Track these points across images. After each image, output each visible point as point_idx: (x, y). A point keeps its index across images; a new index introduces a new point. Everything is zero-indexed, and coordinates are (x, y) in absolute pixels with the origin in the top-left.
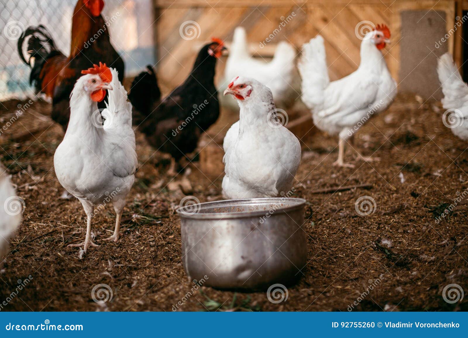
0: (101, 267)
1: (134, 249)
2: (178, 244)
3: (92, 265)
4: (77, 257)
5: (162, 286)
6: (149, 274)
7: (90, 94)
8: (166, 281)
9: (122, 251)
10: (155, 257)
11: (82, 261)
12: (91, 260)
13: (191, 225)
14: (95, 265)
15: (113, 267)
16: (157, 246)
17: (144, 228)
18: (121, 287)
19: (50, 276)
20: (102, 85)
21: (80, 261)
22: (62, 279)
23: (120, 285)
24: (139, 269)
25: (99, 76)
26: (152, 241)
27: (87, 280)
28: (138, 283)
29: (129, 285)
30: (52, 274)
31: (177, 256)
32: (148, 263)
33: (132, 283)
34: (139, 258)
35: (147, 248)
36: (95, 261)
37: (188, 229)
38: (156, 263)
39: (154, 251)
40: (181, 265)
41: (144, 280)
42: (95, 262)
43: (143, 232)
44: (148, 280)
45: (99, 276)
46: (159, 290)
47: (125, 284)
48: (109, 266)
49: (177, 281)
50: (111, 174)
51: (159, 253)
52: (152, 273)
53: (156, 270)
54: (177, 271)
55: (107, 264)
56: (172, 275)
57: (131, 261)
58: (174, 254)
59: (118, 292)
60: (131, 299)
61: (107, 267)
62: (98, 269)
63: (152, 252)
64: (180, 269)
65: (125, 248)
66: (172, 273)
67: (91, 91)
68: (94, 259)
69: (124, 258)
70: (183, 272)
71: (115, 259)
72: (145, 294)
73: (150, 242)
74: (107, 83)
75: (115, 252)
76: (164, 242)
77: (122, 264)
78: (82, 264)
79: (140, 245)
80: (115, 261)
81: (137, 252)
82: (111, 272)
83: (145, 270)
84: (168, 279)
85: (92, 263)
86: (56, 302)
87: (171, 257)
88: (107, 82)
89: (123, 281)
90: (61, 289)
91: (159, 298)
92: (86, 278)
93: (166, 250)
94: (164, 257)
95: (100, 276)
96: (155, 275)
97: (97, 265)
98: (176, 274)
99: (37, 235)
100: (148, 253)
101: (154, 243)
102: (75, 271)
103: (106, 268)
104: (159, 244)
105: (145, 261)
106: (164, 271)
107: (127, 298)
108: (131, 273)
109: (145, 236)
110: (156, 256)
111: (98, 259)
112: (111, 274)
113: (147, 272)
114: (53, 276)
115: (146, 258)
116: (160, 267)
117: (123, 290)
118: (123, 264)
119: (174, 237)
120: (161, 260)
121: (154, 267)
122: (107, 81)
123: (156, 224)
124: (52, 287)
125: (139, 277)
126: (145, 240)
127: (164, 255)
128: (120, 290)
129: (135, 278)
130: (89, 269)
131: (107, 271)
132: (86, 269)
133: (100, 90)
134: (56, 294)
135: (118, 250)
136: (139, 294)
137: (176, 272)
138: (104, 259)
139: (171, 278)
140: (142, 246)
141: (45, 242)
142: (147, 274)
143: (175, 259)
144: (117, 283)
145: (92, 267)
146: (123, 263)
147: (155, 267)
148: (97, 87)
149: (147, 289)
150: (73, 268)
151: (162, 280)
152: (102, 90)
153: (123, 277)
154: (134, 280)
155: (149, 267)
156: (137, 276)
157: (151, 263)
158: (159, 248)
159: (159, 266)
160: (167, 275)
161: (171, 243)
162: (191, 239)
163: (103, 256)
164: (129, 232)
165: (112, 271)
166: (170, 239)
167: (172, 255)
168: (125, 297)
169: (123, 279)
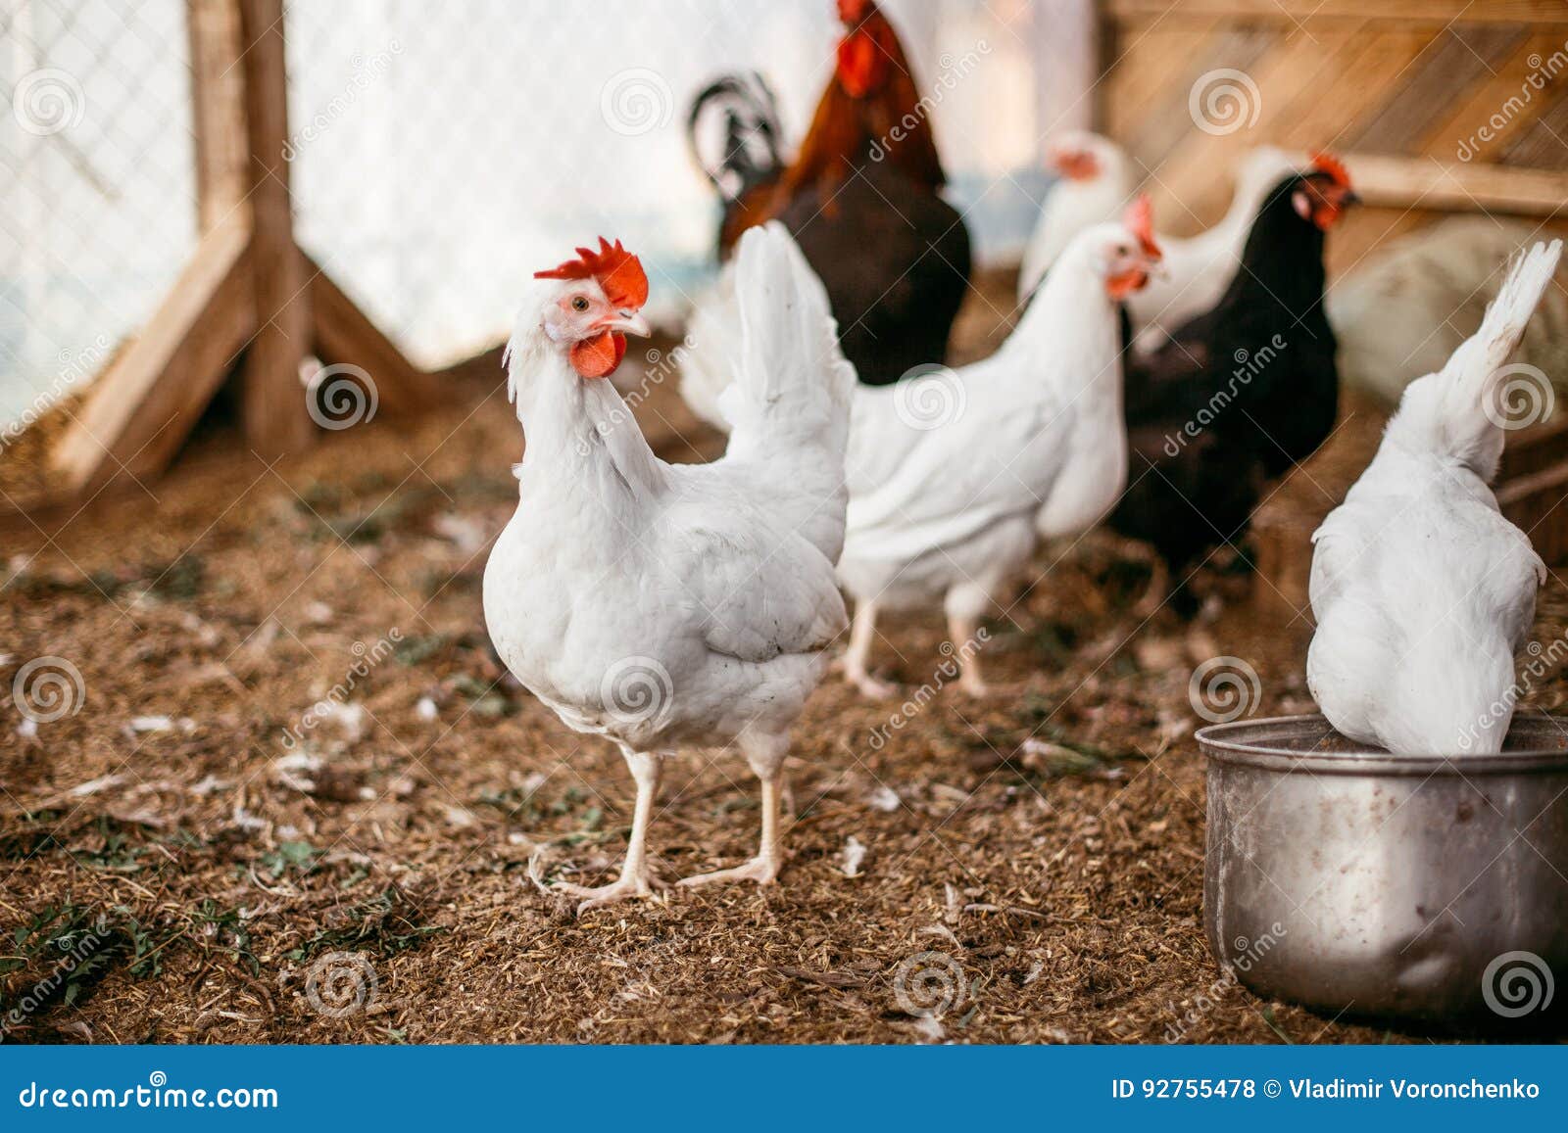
0: (920, 908)
1: (1030, 859)
2: (1181, 854)
3: (890, 899)
4: (838, 869)
5: (1129, 989)
6: (1083, 945)
7: (567, 349)
8: (1144, 974)
9: (989, 859)
10: (1103, 891)
11: (858, 883)
12: (885, 882)
13: (1249, 787)
14: (900, 902)
15: (962, 912)
16: (1113, 855)
17: (1064, 789)
18: (988, 979)
19: (752, 924)
20: (609, 318)
21: (847, 882)
22: (793, 936)
23: (987, 974)
24: (1047, 926)
25: (600, 282)
26: (1096, 837)
27: (874, 946)
28: (1045, 972)
29: (1018, 977)
30: (758, 918)
31: (1177, 895)
32: (1079, 908)
33: (1027, 971)
34: (1050, 890)
35: (1077, 858)
36: (900, 887)
37: (1236, 799)
38: (1107, 913)
39: (1102, 870)
40: (1194, 924)
41: (1067, 964)
42: (898, 892)
43: (1060, 804)
44: (1080, 964)
45: (914, 935)
46: (1119, 1001)
47: (1003, 973)
48: (950, 908)
49: (1181, 978)
50: (691, 645)
51: (1115, 877)
52: (1096, 942)
53: (1106, 932)
54: (1181, 945)
55: (940, 898)
56: (1164, 953)
57: (1021, 895)
58: (1168, 885)
59: (979, 994)
60: (1025, 1022)
61: (940, 909)
62: (910, 913)
63: (1092, 873)
64: (1190, 937)
65: (1000, 850)
66: (1163, 948)
67: (570, 340)
68: (897, 879)
69: (997, 884)
70: (1201, 949)
71: (968, 885)
72: (1070, 1009)
73: (1085, 837)
74: (626, 311)
75: (965, 862)
76: (1134, 845)
77: (989, 902)
78: (856, 895)
79: (1049, 845)
80: (969, 891)
81: (1041, 868)
82: (955, 929)
83: (1071, 930)
84: (1150, 965)
85: (890, 894)
86: (776, 1008)
87: (1158, 896)
88: (630, 306)
89: (996, 961)
90: (792, 970)
91: (1121, 1028)
92: (870, 939)
93: (1141, 869)
94: (1133, 891)
95: (919, 939)
96: (1105, 950)
97: (906, 900)
98: (1178, 951)
99: (700, 785)
100: (1080, 874)
101: (1099, 843)
102: (834, 915)
103: (939, 914)
104: (1118, 847)
105: (1070, 901)
106: (1136, 938)
107: (1012, 1018)
108: (1018, 938)
109: (1066, 818)
110: (1108, 887)
111: (909, 879)
112: (956, 933)
113: (1078, 938)
114: (763, 925)
115: (1072, 892)
116: (1119, 926)
117: (997, 989)
118: (995, 904)
119: (1168, 829)
120: (1124, 903)
121: (1098, 924)
122: (627, 302)
123: (1106, 781)
124: (760, 960)
125: (1049, 953)
126: (1068, 829)
127: (1135, 887)
128: (986, 988)
129: (1037, 953)
130: (881, 913)
131: (942, 920)
132: (869, 909)
133: (603, 334)
134: (777, 983)
135: (978, 855)
136: (1050, 1009)
137: (1177, 945)
138: (929, 883)
139: (1161, 964)
140: (1058, 851)
141: (730, 810)
142: (1075, 945)
143: (1172, 903)
144: (976, 965)
145: (891, 907)
146: (993, 901)
147: (1103, 922)
148: (590, 327)
149: (1077, 993)
150: (830, 904)
151: (1128, 969)
152: (610, 335)
153: (997, 947)
154: (1034, 960)
155: (1081, 923)
156: (1041, 950)
157: (1091, 910)
158: (1119, 860)
159: (1118, 920)
160: (1145, 951)
161: (1156, 848)
162: (1243, 837)
163: (927, 872)
164: (1012, 801)
165: (957, 924)
166: (1152, 833)
167: (1162, 890)
168: (1003, 1013)
169: (997, 955)
